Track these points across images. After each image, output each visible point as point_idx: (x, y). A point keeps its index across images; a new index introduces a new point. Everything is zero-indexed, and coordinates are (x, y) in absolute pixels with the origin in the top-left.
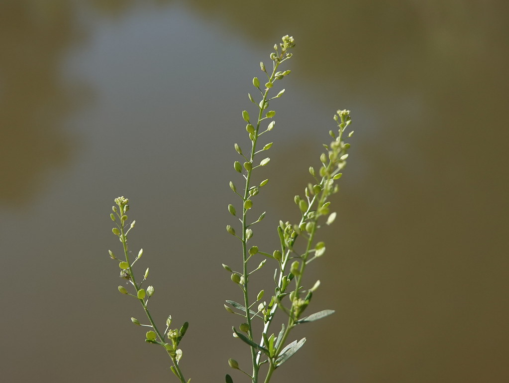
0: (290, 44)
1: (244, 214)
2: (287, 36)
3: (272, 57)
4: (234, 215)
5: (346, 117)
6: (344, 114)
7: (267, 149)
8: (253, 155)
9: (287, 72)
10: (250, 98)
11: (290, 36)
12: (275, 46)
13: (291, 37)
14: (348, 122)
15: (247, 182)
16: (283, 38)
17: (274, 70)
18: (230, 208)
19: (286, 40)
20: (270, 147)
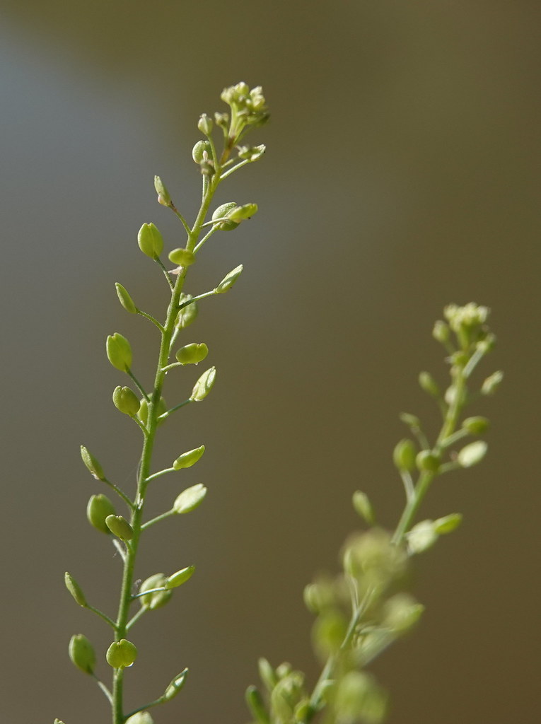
0: (251, 111)
1: (116, 677)
2: (242, 84)
3: (200, 156)
4: (89, 671)
5: (475, 331)
6: (468, 322)
7: (189, 465)
8: (144, 485)
9: (244, 210)
10: (122, 302)
11: (251, 86)
12: (203, 122)
13: (257, 91)
14: (482, 347)
15: (126, 568)
16: (226, 95)
17: (203, 201)
18: (76, 649)
19: (234, 99)
20: (196, 460)
